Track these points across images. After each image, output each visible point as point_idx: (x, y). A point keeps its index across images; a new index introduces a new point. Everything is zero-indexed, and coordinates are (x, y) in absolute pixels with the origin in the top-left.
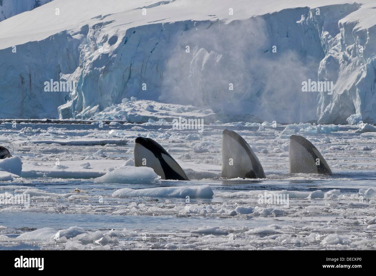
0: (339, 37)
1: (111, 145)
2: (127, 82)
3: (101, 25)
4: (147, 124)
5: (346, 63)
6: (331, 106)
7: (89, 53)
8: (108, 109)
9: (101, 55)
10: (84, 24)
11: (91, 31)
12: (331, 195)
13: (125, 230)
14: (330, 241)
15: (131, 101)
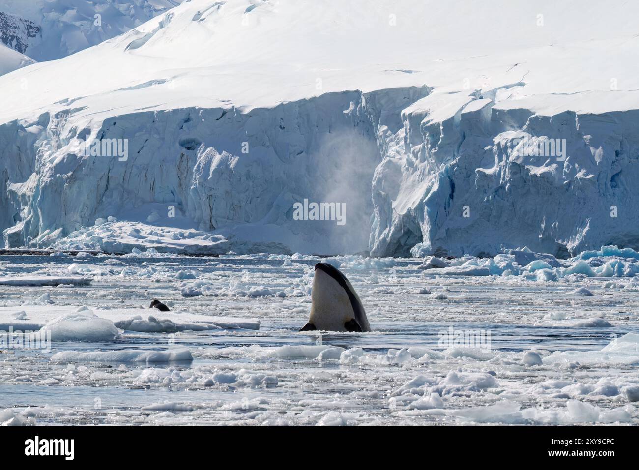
0: (401, 133)
1: (67, 285)
2: (104, 195)
3: (67, 112)
4: (129, 256)
5: (411, 170)
6: (389, 230)
7: (49, 152)
8: (75, 234)
9: (66, 157)
10: (43, 111)
11: (53, 121)
12: (349, 356)
13: (47, 407)
14: (328, 422)
15: (107, 222)
